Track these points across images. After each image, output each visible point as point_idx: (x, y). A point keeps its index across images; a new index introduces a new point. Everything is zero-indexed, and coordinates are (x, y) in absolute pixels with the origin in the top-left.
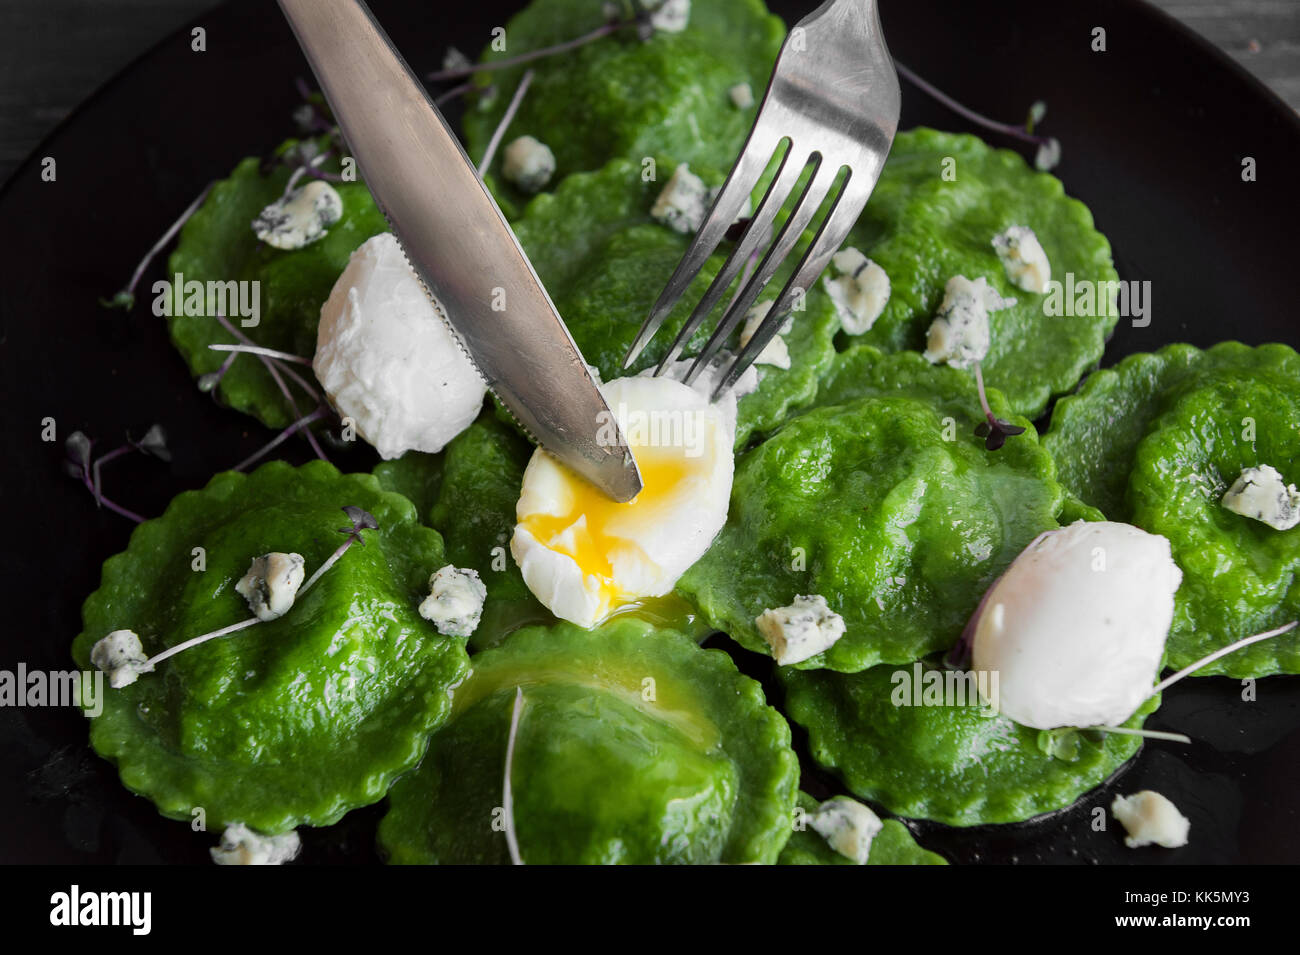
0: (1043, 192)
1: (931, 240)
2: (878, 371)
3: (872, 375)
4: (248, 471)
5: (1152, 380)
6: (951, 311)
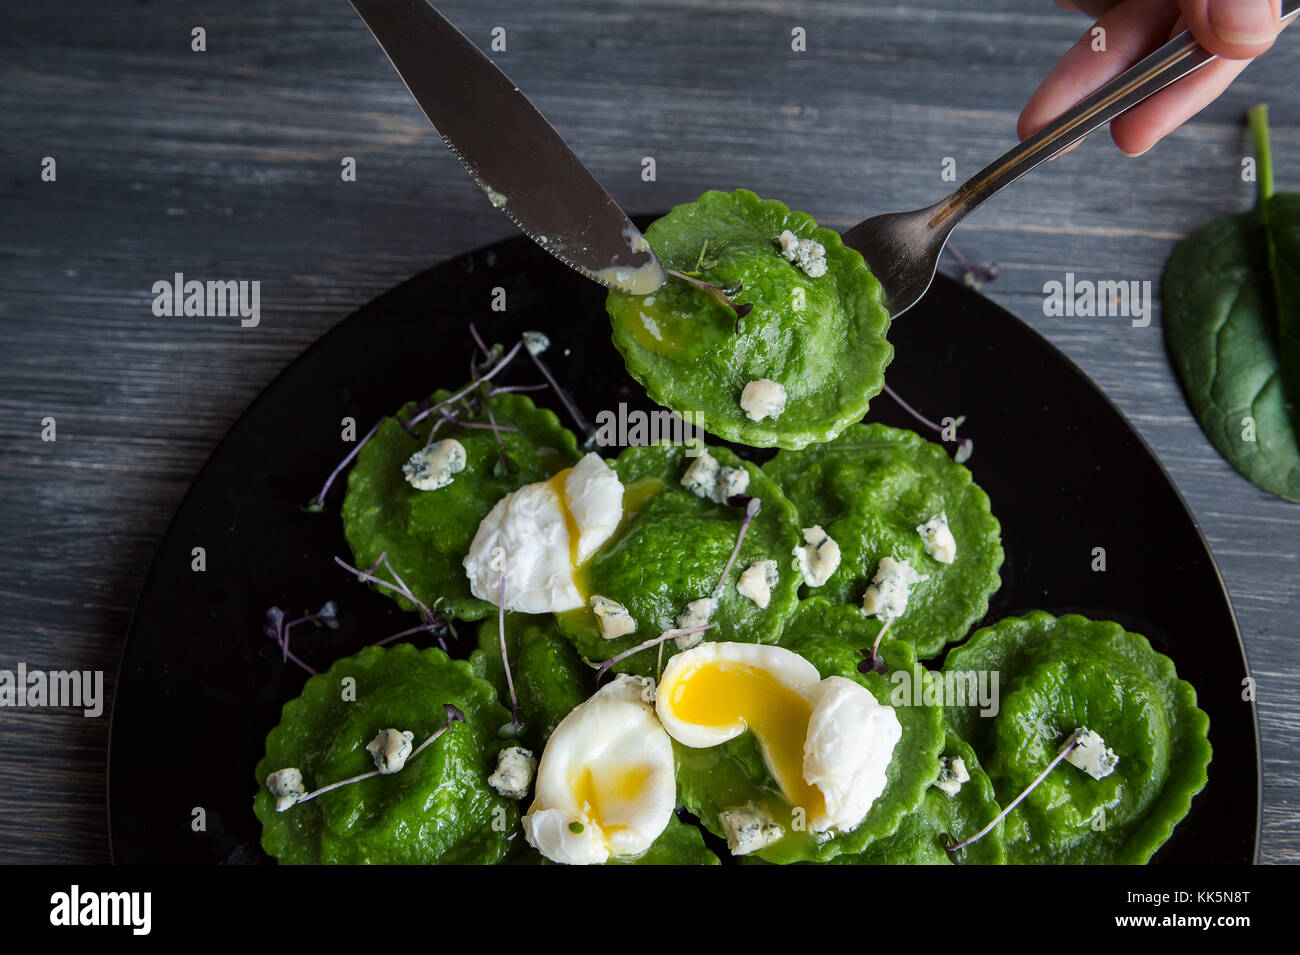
0: (958, 480)
1: (874, 523)
2: (826, 619)
3: (822, 621)
4: (388, 646)
5: (1019, 638)
6: (881, 583)
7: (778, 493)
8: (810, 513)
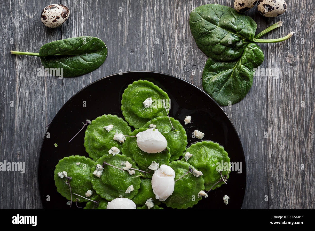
1: (107, 141)
2: (126, 149)
5: (127, 112)
7: (101, 158)
8: (105, 152)
